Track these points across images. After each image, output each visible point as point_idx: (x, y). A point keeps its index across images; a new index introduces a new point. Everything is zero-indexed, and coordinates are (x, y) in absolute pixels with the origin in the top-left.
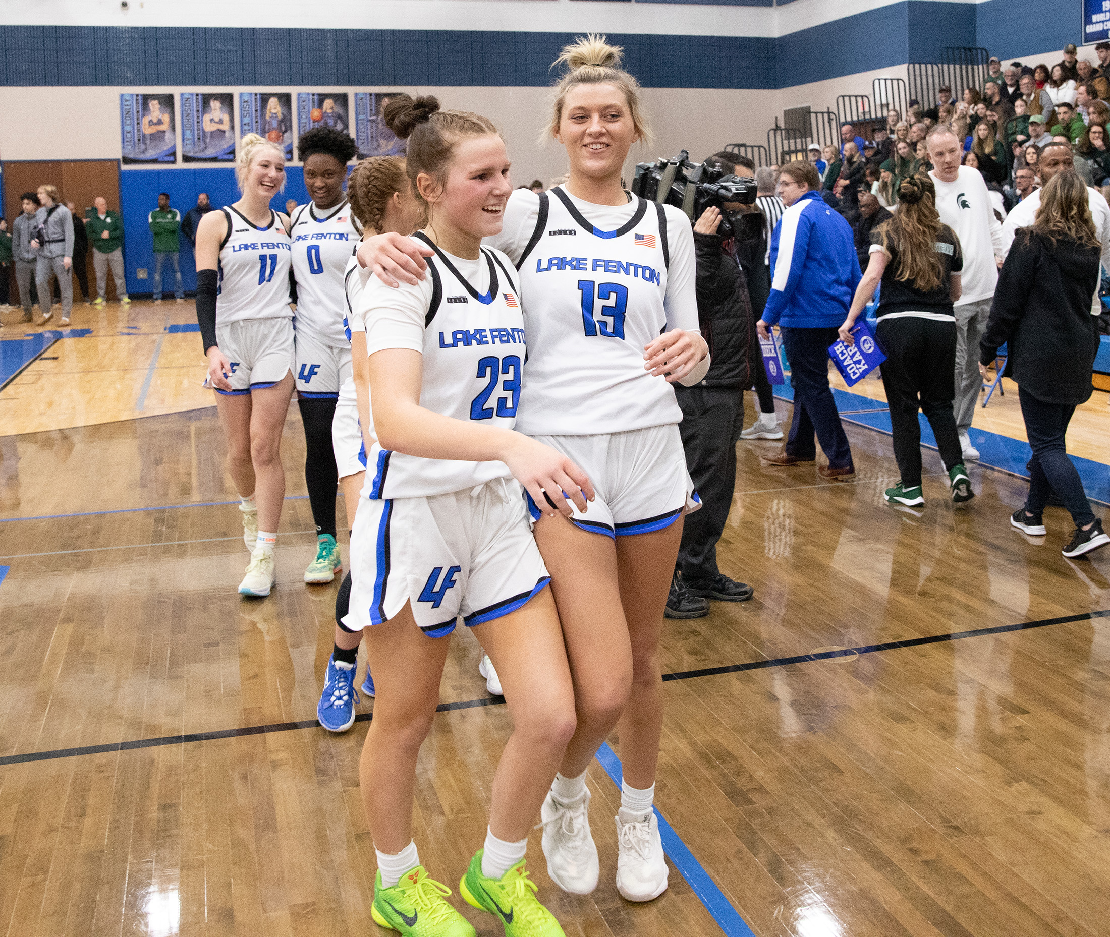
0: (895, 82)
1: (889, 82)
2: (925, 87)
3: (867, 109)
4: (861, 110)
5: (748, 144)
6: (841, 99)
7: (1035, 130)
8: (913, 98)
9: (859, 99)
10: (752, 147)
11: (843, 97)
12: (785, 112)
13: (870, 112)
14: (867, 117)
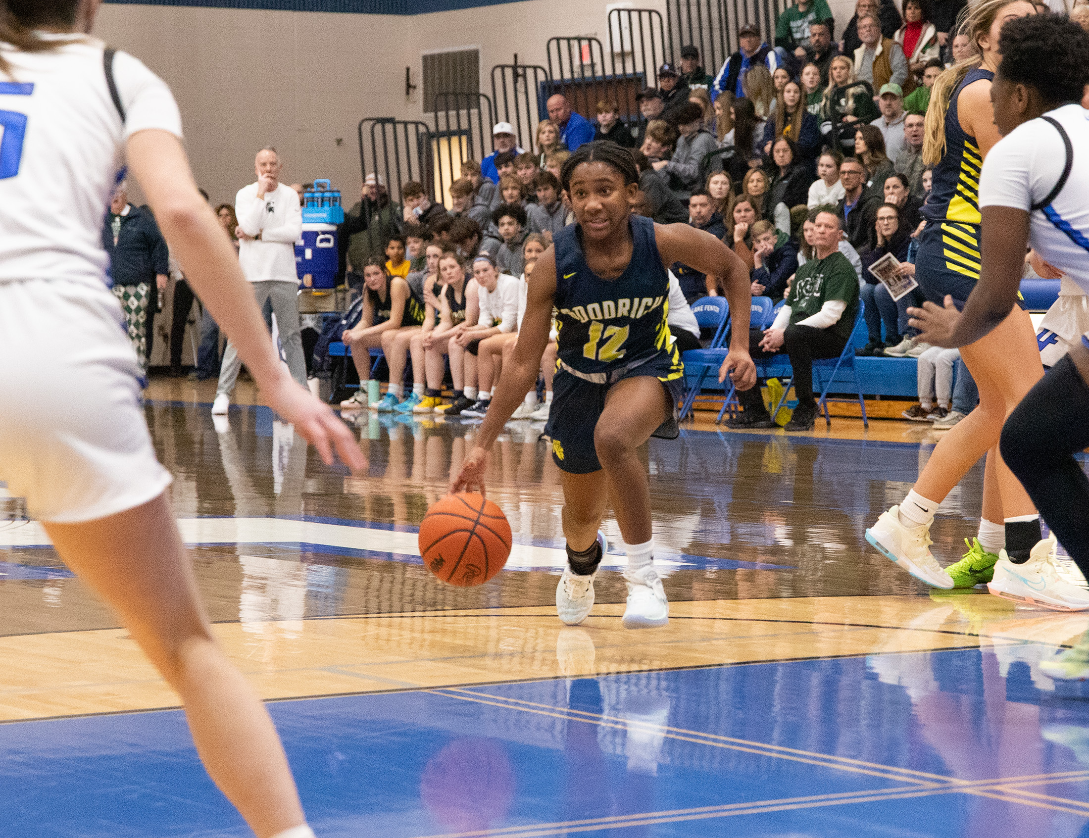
0: (645, 15)
1: (635, 15)
2: (705, 24)
3: (587, 61)
4: (577, 62)
5: (397, 119)
6: (554, 43)
7: (889, 106)
8: (686, 43)
9: (575, 44)
10: (406, 123)
11: (558, 39)
12: (425, 58)
13: (593, 65)
14: (588, 73)
